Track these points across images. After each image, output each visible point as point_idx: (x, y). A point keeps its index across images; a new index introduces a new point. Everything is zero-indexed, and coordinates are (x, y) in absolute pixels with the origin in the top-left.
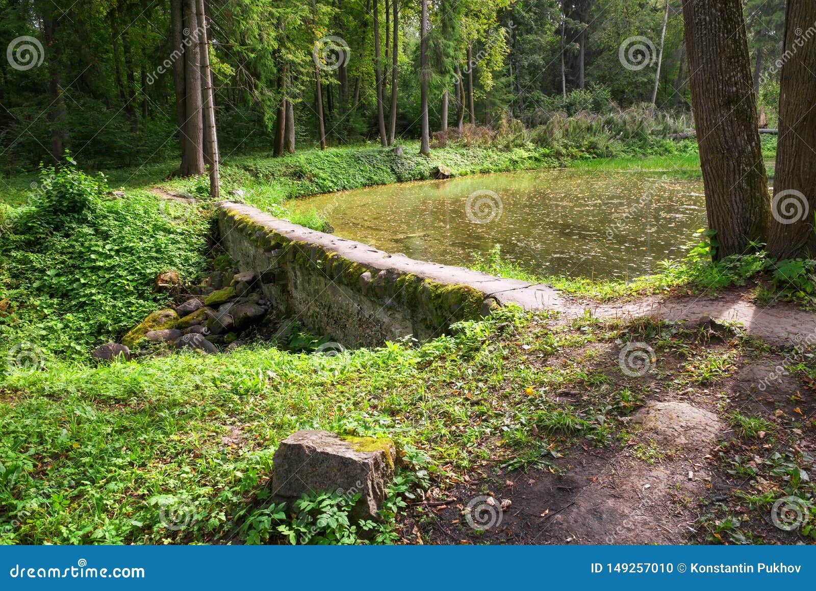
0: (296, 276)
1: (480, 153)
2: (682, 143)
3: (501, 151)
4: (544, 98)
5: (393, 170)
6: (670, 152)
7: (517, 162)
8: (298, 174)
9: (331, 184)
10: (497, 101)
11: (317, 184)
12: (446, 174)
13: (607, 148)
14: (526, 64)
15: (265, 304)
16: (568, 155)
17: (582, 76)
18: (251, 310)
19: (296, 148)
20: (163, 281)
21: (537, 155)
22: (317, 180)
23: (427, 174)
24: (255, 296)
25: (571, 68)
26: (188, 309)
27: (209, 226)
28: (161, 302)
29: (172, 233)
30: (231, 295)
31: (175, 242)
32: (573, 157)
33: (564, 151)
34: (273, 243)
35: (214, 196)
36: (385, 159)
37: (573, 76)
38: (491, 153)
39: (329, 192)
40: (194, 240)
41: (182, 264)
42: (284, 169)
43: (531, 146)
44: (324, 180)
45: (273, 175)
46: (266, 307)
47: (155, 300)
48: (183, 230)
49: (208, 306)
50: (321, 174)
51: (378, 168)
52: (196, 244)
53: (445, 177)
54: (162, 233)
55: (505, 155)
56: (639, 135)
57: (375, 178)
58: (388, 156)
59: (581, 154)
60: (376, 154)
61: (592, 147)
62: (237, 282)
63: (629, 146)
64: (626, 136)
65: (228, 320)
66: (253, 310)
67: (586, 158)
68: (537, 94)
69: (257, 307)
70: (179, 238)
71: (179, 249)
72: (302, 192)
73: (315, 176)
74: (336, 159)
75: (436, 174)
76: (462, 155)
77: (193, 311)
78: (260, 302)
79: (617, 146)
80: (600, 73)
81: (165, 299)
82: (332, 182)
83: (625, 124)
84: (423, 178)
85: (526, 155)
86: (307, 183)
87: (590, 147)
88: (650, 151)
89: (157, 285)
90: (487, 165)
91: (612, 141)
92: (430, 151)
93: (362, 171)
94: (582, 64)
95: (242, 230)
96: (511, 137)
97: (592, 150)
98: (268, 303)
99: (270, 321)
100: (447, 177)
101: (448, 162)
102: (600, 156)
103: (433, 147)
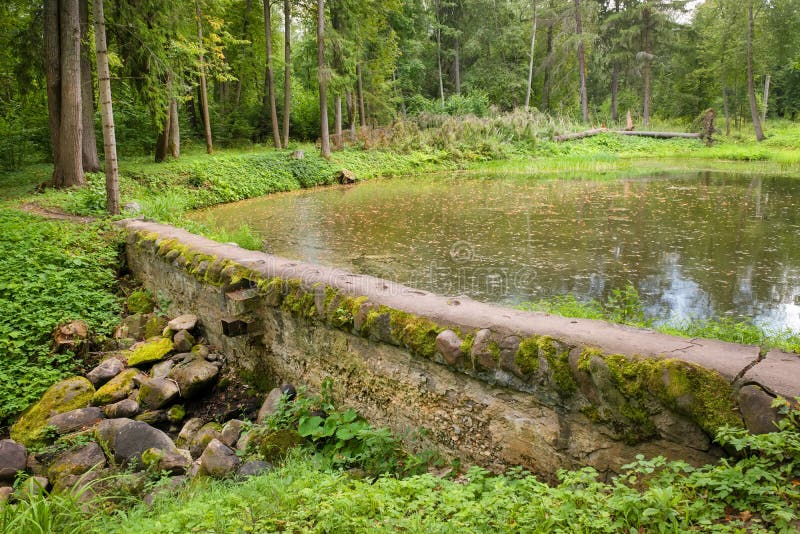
0: (281, 325)
1: (381, 156)
2: (564, 145)
3: (400, 154)
4: (426, 102)
5: (295, 175)
6: (555, 153)
7: (417, 165)
8: (195, 182)
9: (232, 193)
10: (384, 104)
11: (217, 192)
12: (352, 178)
13: (500, 150)
14: (409, 68)
15: (217, 360)
16: (465, 158)
17: (458, 81)
18: (202, 371)
19: (181, 153)
20: (63, 335)
21: (435, 158)
22: (216, 189)
23: (331, 178)
24: (202, 350)
25: (448, 72)
26: (107, 375)
27: (116, 254)
28: (65, 367)
29: (68, 266)
30: (168, 350)
31: (72, 278)
32: (471, 160)
33: (460, 153)
34: (235, 280)
35: (113, 213)
36: (286, 163)
37: (450, 81)
38: (390, 156)
39: (231, 201)
40: (100, 274)
41: (86, 309)
42: (177, 177)
43: (428, 149)
44: (224, 188)
45: (165, 183)
46: (219, 363)
47: (55, 364)
48: (83, 260)
49: (134, 366)
50: (220, 182)
51: (281, 174)
52: (102, 279)
53: (351, 182)
54: (52, 267)
55: (405, 157)
56: (527, 137)
57: (279, 184)
58: (288, 161)
59: (477, 156)
60: (275, 158)
61: (486, 149)
62: (174, 332)
63: (519, 148)
64: (515, 139)
65: (170, 389)
66: (205, 371)
67: (482, 161)
68: (419, 98)
69: (209, 365)
70: (78, 272)
71: (81, 287)
72: (201, 202)
73: (213, 183)
74: (232, 164)
75: (341, 179)
76: (363, 158)
77: (113, 377)
78: (211, 356)
79: (508, 148)
80: (477, 79)
81: (69, 362)
82: (233, 190)
83: (514, 127)
84: (326, 184)
85: (425, 157)
86: (205, 191)
87: (484, 150)
88: (537, 153)
89: (55, 342)
90: (389, 168)
91: (503, 143)
92: (329, 154)
93: (263, 176)
94: (457, 70)
95: (172, 260)
96: (409, 139)
97: (486, 153)
98: (221, 357)
99: (228, 383)
100: (352, 182)
101: (350, 166)
102: (494, 158)
103: (332, 151)
